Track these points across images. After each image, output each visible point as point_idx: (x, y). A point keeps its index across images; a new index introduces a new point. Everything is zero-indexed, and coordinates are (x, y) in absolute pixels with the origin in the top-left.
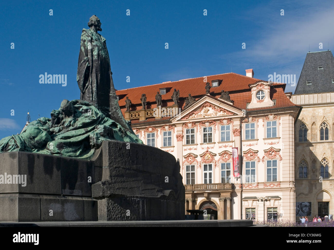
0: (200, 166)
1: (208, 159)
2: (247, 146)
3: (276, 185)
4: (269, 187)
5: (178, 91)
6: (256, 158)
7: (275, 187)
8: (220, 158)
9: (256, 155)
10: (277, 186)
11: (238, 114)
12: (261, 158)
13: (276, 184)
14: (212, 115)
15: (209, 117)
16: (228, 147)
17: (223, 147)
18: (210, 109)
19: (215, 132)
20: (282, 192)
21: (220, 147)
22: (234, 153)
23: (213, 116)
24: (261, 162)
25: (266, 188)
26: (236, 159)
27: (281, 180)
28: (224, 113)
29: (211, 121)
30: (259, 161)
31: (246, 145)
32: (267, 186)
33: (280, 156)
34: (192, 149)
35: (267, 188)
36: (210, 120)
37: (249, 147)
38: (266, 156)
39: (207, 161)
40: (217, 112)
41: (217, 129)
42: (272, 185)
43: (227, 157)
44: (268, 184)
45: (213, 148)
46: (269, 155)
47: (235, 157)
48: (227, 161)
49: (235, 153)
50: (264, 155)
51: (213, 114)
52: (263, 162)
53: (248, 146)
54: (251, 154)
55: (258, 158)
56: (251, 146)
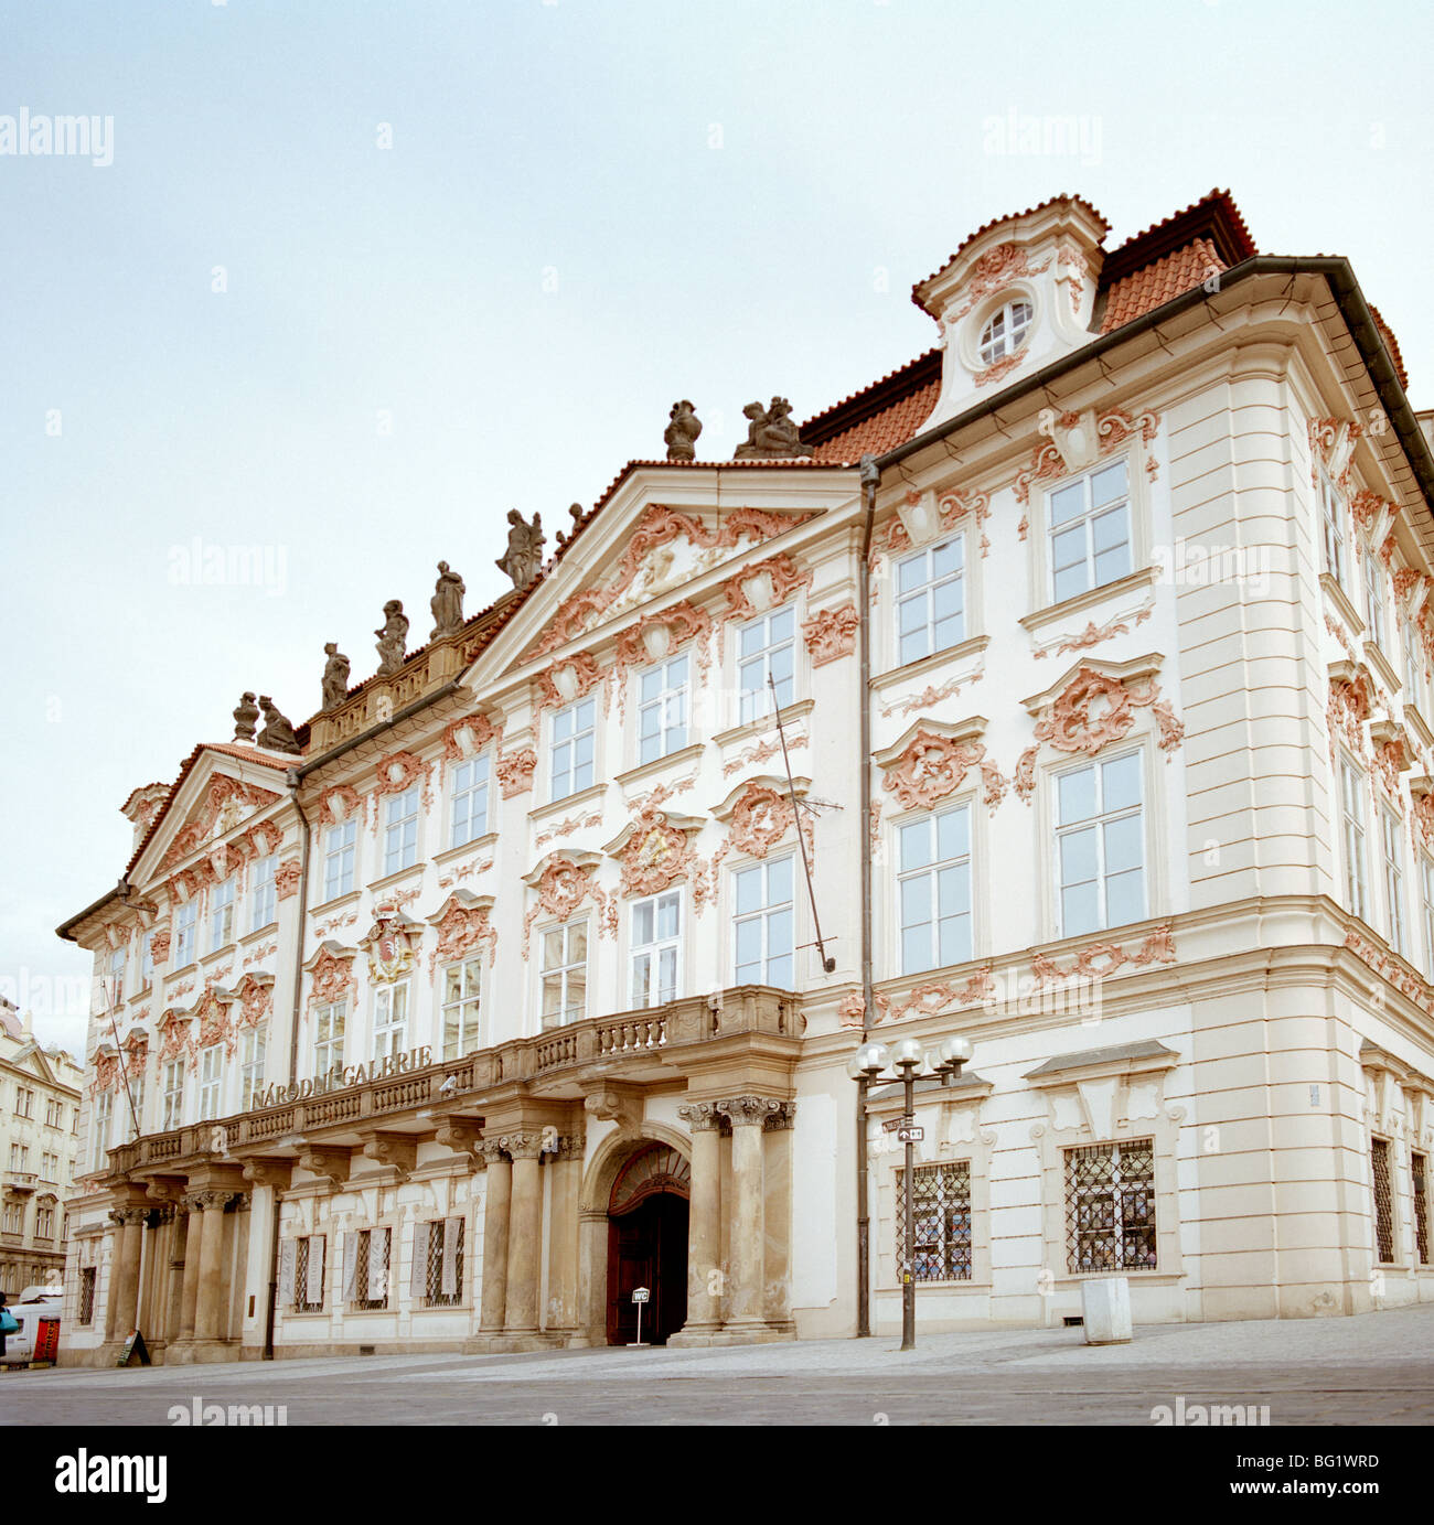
0: (614, 922)
1: (652, 865)
2: (906, 712)
3: (1135, 954)
6: (974, 777)
7: (1126, 971)
8: (726, 837)
9: (972, 753)
10: (1143, 960)
11: (831, 504)
12: (1007, 770)
13: (1134, 945)
16: (773, 753)
17: (747, 759)
18: (679, 546)
19: (704, 677)
21: (731, 767)
24: (1011, 798)
27: (1179, 907)
29: (673, 618)
30: (997, 797)
31: (900, 709)
33: (1161, 714)
34: (578, 825)
36: (668, 612)
37: (915, 718)
38: (1049, 743)
39: (652, 874)
40: (718, 552)
41: (715, 656)
42: (1101, 962)
43: (767, 822)
44: (1066, 960)
45: (687, 785)
46: (1072, 729)
48: (771, 847)
50: (1032, 743)
52: (1026, 792)
53: (916, 706)
54: (935, 757)
55: (990, 773)
56: (936, 700)
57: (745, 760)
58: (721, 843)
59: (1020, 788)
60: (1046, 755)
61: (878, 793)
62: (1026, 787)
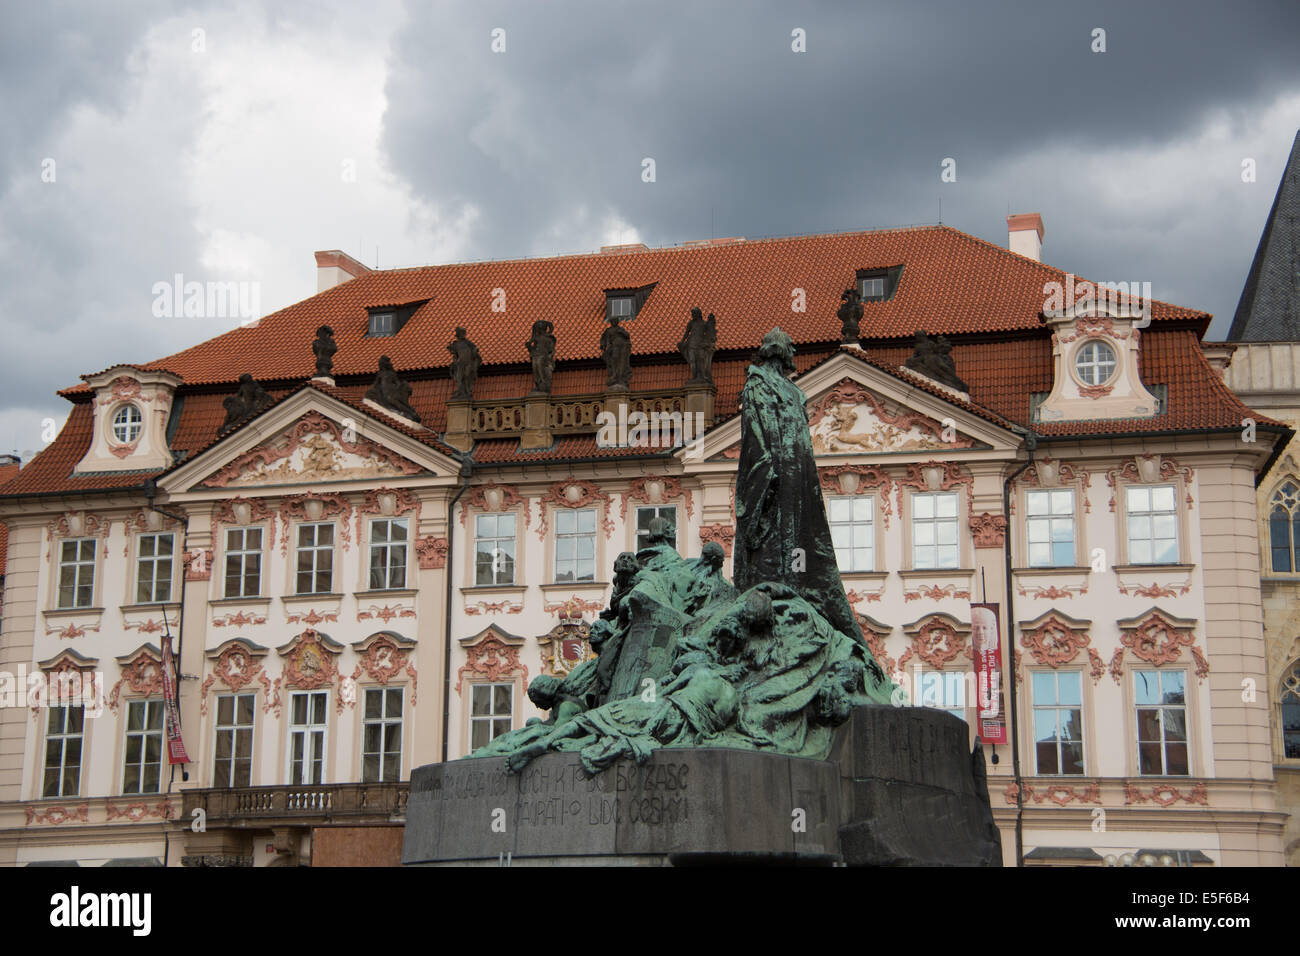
2: (1036, 597)
3: (1186, 795)
4: (1151, 805)
5: (712, 317)
6: (1083, 657)
7: (1181, 805)
8: (910, 646)
9: (1083, 640)
10: (1190, 800)
11: (997, 445)
12: (1106, 656)
13: (1185, 790)
14: (870, 442)
15: (858, 449)
16: (947, 597)
17: (925, 595)
18: (863, 411)
19: (886, 521)
20: (1218, 831)
21: (911, 596)
22: (982, 631)
23: (875, 445)
24: (1107, 677)
25: (1135, 806)
26: (988, 659)
27: (1210, 774)
28: (926, 436)
29: (866, 472)
30: (1098, 673)
31: (1034, 594)
32: (1144, 800)
33: (1196, 654)
35: (1142, 806)
36: (865, 467)
37: (1047, 605)
38: (1130, 649)
40: (895, 430)
41: (894, 507)
42: (1166, 796)
43: (942, 645)
44: (1146, 790)
45: (875, 597)
46: (1145, 646)
47: (983, 648)
48: (946, 663)
49: (984, 628)
50: (1121, 646)
51: (874, 437)
52: (1116, 676)
53: (1043, 596)
54: (1058, 636)
55: (1093, 656)
56: (1057, 596)
57: (922, 594)
58: (906, 650)
59: (1113, 673)
60: (1129, 656)
61: (1018, 646)
62: (1117, 673)
